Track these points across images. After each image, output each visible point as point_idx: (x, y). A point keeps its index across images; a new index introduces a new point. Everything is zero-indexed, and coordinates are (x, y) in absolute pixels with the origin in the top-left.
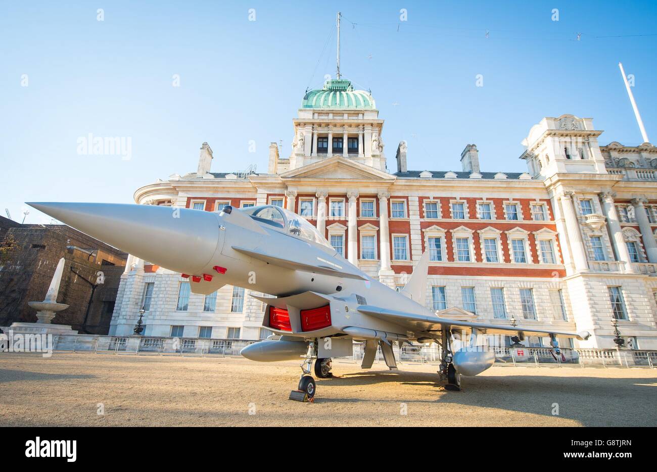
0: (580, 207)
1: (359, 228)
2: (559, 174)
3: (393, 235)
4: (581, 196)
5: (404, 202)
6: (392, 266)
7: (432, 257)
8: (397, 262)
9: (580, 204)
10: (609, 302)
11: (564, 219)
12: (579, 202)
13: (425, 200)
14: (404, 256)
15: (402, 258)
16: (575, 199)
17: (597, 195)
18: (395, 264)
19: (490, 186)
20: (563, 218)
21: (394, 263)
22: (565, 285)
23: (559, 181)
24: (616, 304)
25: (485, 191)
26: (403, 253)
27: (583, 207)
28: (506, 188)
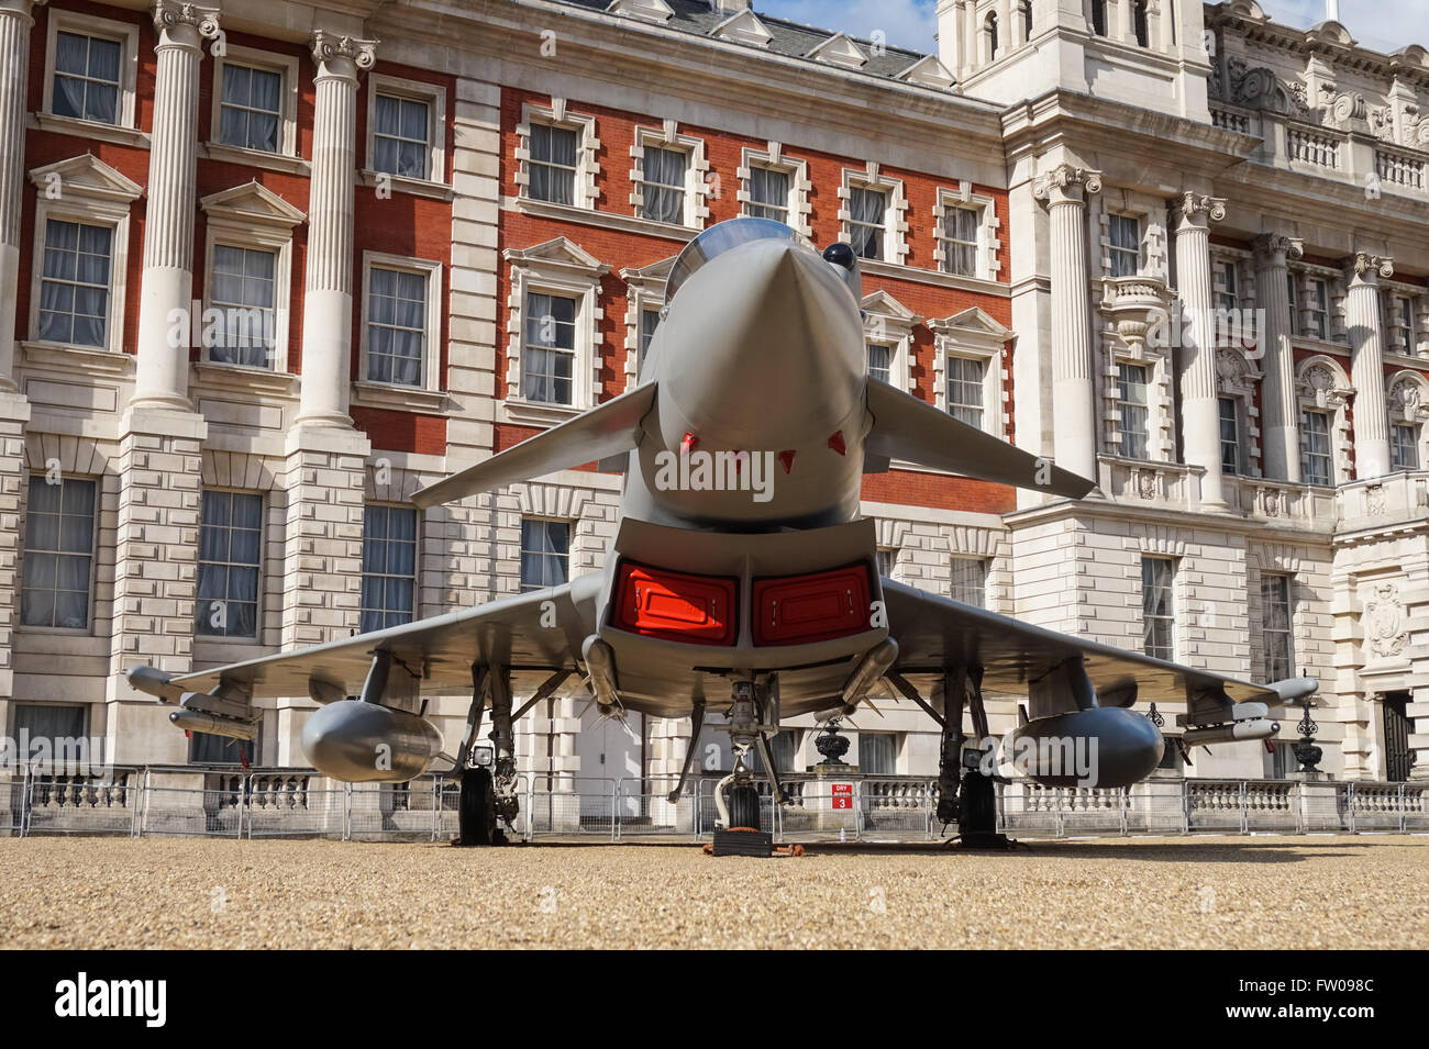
0: (1106, 241)
1: (208, 202)
2: (1063, 96)
3: (370, 257)
4: (1115, 202)
5: (432, 99)
6: (353, 410)
7: (533, 385)
8: (379, 391)
9: (1106, 230)
10: (1139, 614)
11: (1048, 284)
12: (1105, 219)
13: (528, 108)
14: (410, 370)
15: (400, 377)
16: (1094, 208)
17: (1164, 204)
18: (367, 401)
19: (805, 91)
20: (1043, 275)
21: (362, 396)
22: (1004, 541)
23: (1058, 122)
24: (1156, 620)
25: (784, 115)
26: (406, 351)
27: (1113, 243)
28: (862, 112)
